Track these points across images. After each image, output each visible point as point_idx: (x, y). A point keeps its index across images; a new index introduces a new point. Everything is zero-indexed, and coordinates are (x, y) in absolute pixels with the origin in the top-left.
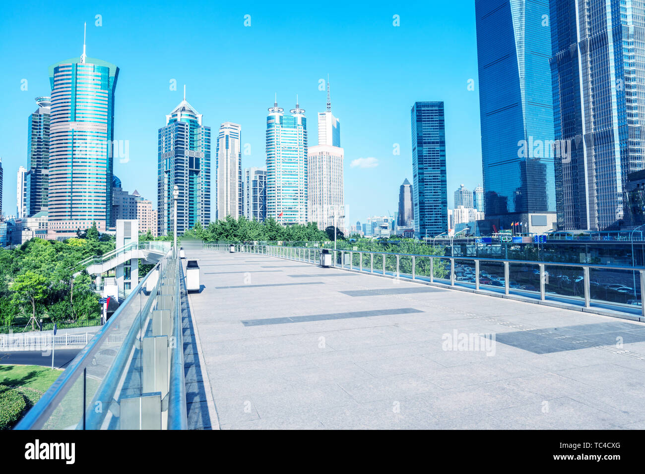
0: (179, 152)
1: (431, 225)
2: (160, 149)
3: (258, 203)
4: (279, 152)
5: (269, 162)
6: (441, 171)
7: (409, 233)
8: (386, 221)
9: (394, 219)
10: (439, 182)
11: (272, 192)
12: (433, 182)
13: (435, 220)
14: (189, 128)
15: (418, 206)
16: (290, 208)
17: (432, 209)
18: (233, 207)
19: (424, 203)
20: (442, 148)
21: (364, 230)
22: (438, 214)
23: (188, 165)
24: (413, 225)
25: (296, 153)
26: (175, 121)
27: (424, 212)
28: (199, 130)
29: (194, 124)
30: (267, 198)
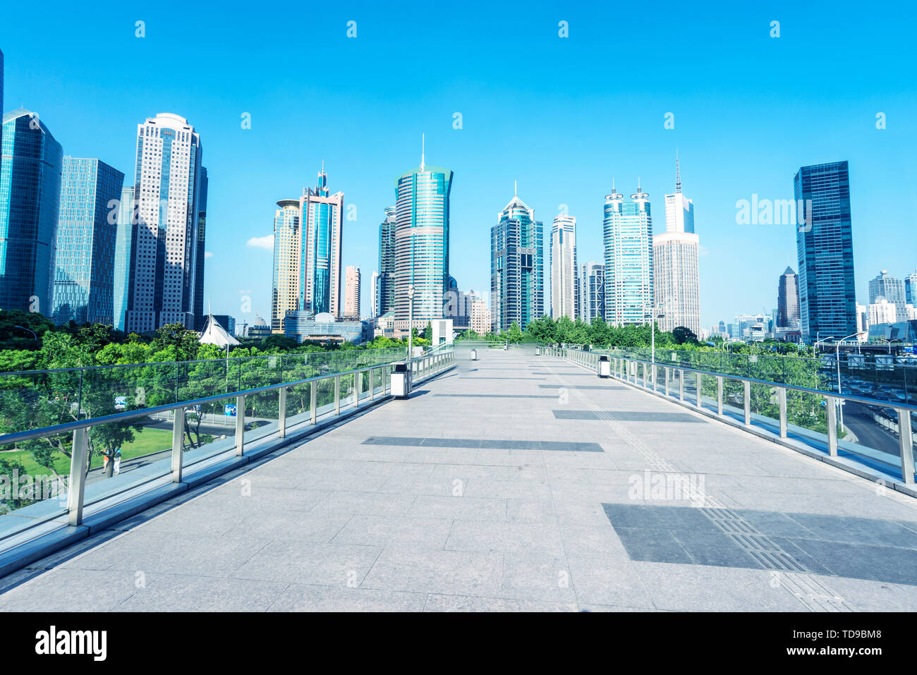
0: (511, 250)
1: (827, 326)
2: (492, 247)
3: (596, 300)
4: (618, 243)
5: (607, 255)
6: (844, 254)
7: (795, 336)
8: (761, 320)
9: (771, 319)
10: (841, 268)
11: (612, 288)
12: (831, 269)
13: (835, 319)
14: (520, 224)
15: (807, 301)
16: (632, 306)
17: (829, 305)
18: (568, 306)
19: (816, 298)
20: (845, 224)
21: (730, 332)
22: (840, 312)
23: (520, 263)
24: (800, 325)
25: (639, 243)
26: (507, 218)
27: (817, 309)
28: (531, 226)
29: (526, 220)
30: (605, 295)
